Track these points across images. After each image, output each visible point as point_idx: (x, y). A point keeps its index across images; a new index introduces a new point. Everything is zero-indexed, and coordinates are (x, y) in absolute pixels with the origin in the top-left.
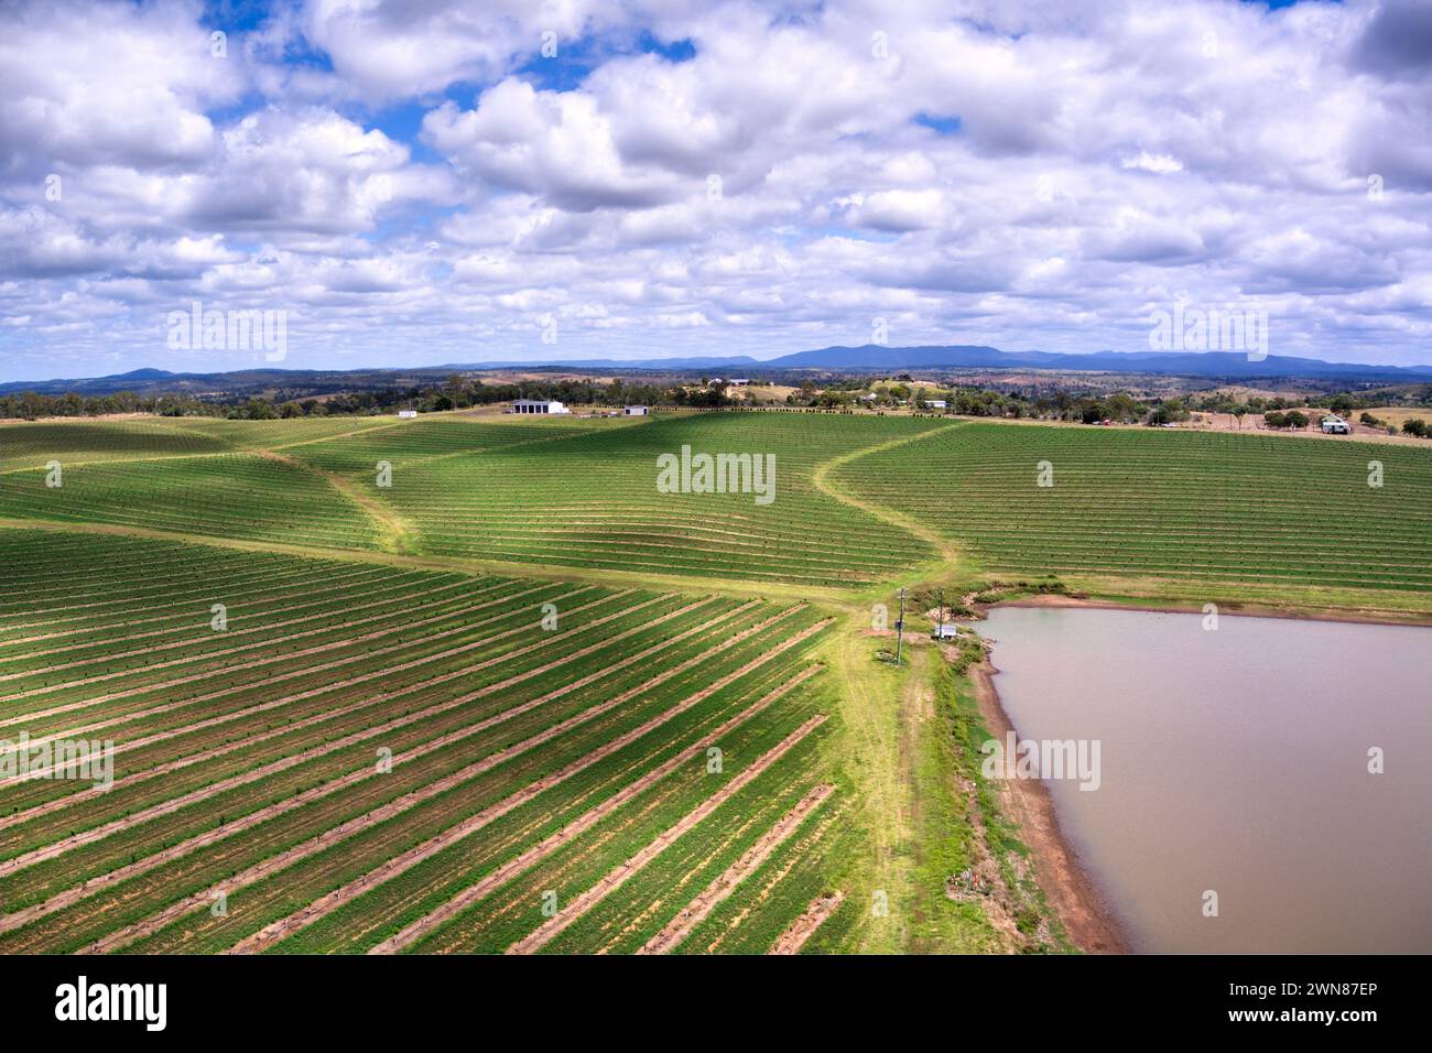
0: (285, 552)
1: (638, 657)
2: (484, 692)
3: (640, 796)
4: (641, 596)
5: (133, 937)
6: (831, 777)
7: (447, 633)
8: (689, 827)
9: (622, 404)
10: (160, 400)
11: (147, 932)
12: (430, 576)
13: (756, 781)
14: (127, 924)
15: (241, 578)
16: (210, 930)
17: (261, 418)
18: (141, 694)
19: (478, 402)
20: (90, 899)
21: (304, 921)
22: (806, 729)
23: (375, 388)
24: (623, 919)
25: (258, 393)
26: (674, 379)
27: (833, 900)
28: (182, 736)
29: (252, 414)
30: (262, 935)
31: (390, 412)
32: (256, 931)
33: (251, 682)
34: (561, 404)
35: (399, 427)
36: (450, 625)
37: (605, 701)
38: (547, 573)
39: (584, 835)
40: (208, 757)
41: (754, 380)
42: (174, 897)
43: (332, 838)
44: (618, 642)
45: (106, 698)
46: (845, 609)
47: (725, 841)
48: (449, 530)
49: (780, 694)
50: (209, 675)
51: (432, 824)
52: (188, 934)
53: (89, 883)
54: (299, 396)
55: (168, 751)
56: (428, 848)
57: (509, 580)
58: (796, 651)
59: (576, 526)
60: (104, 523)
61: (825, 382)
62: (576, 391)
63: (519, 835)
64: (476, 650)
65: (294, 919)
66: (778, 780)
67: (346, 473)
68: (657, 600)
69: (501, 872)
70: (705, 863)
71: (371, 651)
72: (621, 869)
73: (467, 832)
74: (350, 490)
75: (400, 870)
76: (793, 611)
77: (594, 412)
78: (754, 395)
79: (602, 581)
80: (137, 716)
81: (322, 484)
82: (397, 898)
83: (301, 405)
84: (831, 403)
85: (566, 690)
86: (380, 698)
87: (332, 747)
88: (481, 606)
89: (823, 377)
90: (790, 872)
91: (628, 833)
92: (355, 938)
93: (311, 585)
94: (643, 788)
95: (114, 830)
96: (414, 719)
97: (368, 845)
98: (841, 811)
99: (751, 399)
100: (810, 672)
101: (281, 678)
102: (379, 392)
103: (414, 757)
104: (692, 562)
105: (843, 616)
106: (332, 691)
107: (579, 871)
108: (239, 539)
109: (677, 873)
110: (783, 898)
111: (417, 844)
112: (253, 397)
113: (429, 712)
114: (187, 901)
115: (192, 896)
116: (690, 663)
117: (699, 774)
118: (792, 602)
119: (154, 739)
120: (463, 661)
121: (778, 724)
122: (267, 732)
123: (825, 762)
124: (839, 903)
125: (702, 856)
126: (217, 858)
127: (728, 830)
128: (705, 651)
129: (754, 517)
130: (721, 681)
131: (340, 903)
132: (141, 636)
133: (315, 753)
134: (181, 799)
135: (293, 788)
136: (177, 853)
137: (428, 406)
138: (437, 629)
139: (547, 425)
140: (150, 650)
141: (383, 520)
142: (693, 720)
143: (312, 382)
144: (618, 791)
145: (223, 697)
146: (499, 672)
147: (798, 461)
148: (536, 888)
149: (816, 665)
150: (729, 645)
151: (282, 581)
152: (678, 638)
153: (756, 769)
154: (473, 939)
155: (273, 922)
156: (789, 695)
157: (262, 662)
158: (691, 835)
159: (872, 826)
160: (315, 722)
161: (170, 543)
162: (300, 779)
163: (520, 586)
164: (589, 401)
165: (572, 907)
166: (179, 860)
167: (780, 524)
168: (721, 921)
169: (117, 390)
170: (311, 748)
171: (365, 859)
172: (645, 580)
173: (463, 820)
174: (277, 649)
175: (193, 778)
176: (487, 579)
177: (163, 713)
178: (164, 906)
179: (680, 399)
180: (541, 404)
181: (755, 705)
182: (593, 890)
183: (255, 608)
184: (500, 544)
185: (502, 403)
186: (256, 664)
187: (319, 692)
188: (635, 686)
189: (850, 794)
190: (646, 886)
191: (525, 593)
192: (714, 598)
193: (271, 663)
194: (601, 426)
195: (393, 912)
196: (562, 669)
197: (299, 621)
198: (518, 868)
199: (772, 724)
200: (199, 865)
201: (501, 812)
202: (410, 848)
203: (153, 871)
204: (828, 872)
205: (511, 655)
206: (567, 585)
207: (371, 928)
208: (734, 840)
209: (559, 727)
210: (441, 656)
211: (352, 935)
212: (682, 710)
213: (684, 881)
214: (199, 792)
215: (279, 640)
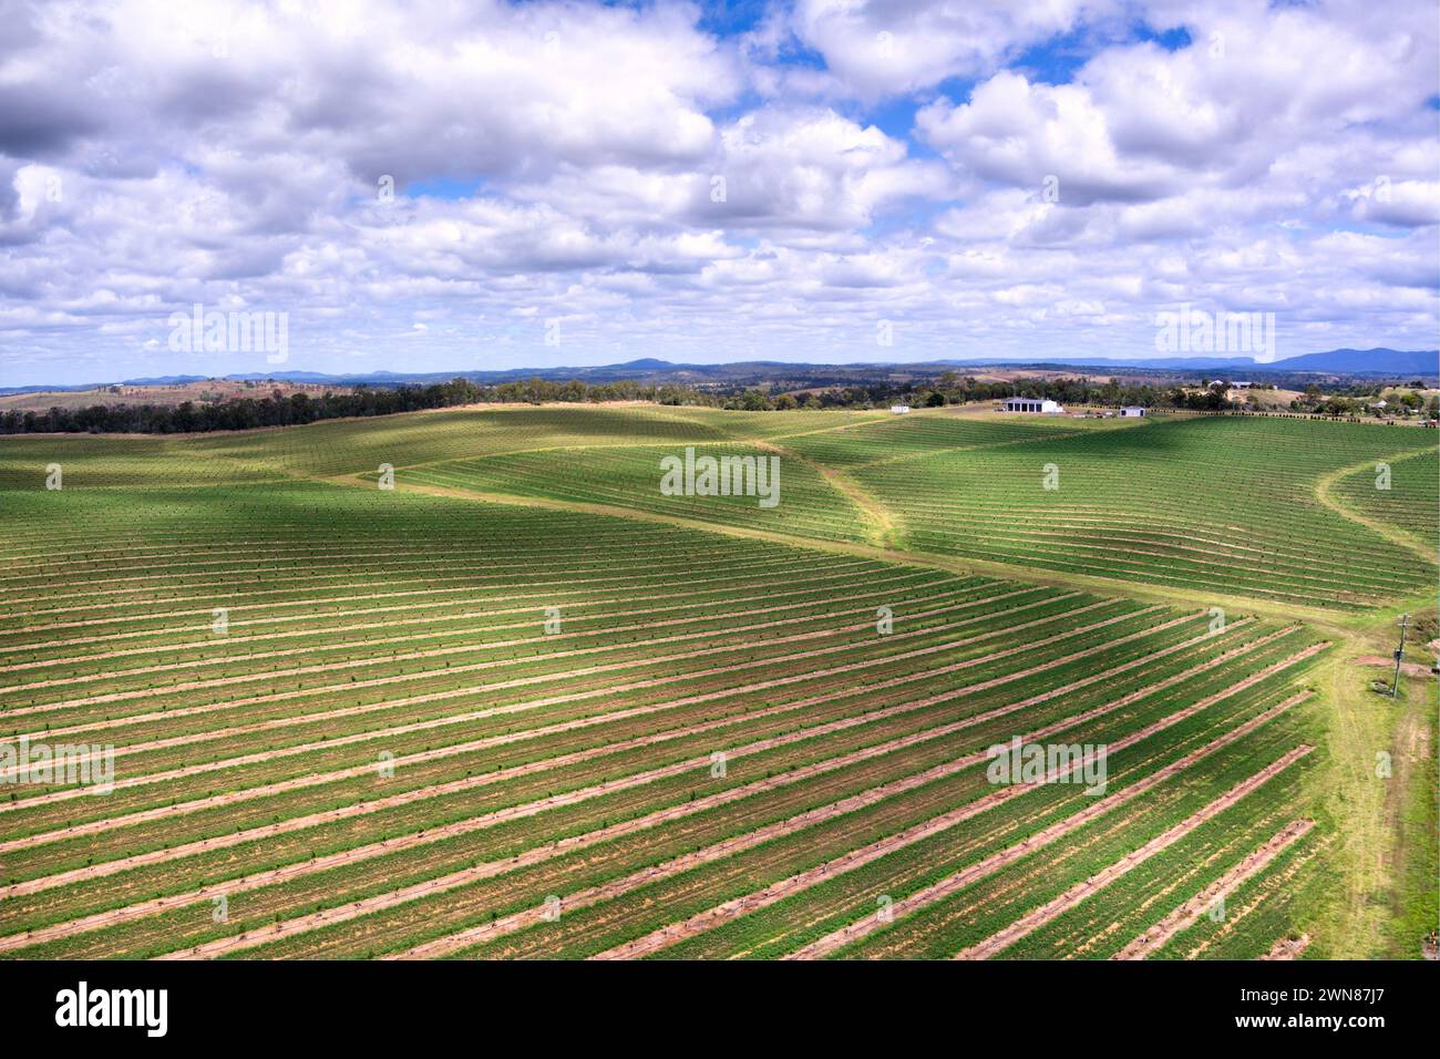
0: (775, 540)
1: (1120, 669)
2: (961, 692)
3: (1110, 813)
4: (1129, 606)
5: (596, 898)
6: (1312, 812)
7: (928, 630)
8: (1158, 850)
9: (1118, 404)
10: (659, 389)
11: (610, 895)
12: (914, 572)
13: (1231, 809)
14: (592, 886)
15: (731, 564)
16: (669, 900)
17: (757, 409)
18: (627, 668)
19: (971, 399)
20: (560, 858)
21: (761, 902)
22: (1290, 758)
23: (868, 382)
24: (1079, 936)
25: (753, 384)
26: (1173, 380)
27: (1298, 943)
28: (662, 711)
29: (747, 405)
30: (718, 911)
31: (883, 407)
32: (713, 907)
33: (733, 664)
34: (1055, 403)
35: (890, 422)
36: (932, 622)
37: (1083, 712)
38: (1034, 576)
39: (1049, 847)
40: (686, 734)
41: (1257, 383)
42: (640, 864)
43: (797, 823)
44: (1101, 653)
45: (592, 670)
46: (1342, 634)
47: (1192, 868)
48: (937, 527)
49: (1266, 719)
50: (693, 655)
51: (897, 820)
52: (648, 901)
53: (561, 843)
54: (794, 389)
55: (648, 724)
56: (891, 843)
57: (994, 581)
58: (1286, 675)
59: (1065, 530)
60: (603, 504)
61: (1332, 387)
62: (1070, 390)
63: (984, 840)
64: (956, 650)
65: (752, 899)
66: (1256, 810)
67: (838, 466)
68: (1145, 611)
69: (961, 875)
70: (1169, 889)
71: (851, 642)
72: (1083, 886)
73: (931, 831)
74: (840, 483)
75: (860, 863)
76: (1287, 632)
77: (1088, 412)
78: (1256, 399)
79: (1088, 587)
80: (622, 689)
81: (814, 474)
82: (855, 890)
83: (796, 397)
84: (1337, 410)
85: (1044, 697)
86: (857, 690)
87: (806, 734)
88: (964, 606)
89: (1330, 382)
90: (1257, 908)
91: (1094, 849)
92: (809, 925)
93: (798, 573)
94: (1115, 805)
95: (589, 796)
96: (889, 714)
97: (832, 835)
98: (1318, 849)
99: (1253, 403)
100: (1299, 699)
101: (763, 663)
102: (873, 387)
103: (886, 751)
104: (1183, 574)
105: (1339, 640)
106: (811, 679)
107: (1040, 883)
108: (730, 525)
109: (1139, 896)
110: (1246, 934)
111: (880, 839)
112: (748, 389)
113: (904, 708)
114: (651, 870)
115: (656, 866)
116: (1175, 680)
117: (1173, 796)
118: (1286, 622)
119: (636, 712)
120: (943, 660)
121: (1260, 751)
122: (745, 714)
123: (1305, 797)
124: (1305, 948)
125: (1167, 881)
126: (684, 831)
127: (1196, 857)
128: (1191, 668)
129: (1252, 529)
130: (1205, 701)
131: (798, 888)
132: (631, 613)
133: (789, 739)
134: (656, 772)
135: (764, 770)
136: (646, 823)
137: (921, 402)
138: (919, 625)
139: (1040, 424)
140: (639, 627)
141: (871, 514)
142: (1173, 740)
143: (808, 376)
144: (1088, 806)
145: (704, 677)
146: (977, 673)
147: (1301, 471)
148: (994, 896)
149: (1306, 691)
150: (1217, 664)
151: (769, 568)
152: (1163, 653)
153: (1233, 796)
154: (925, 939)
155: (731, 900)
156: (1275, 721)
157: (745, 646)
158: (1157, 859)
159: (1348, 869)
160: (792, 708)
161: (666, 526)
162: (772, 763)
163: (1004, 588)
164: (1084, 401)
165: (1028, 919)
166: (648, 830)
167: (1278, 537)
168: (1178, 951)
169: (620, 378)
170: (785, 733)
171: (828, 848)
172: (1133, 589)
173: (929, 819)
174: (760, 634)
175: (669, 753)
176: (971, 579)
177: (646, 688)
178: (629, 873)
179: (1179, 401)
180: (1035, 402)
181: (1239, 729)
182: (1051, 904)
183: (740, 594)
184: (986, 544)
185: (995, 401)
186: (740, 647)
187: (798, 679)
188: (1115, 699)
189: (1329, 833)
190: (1106, 906)
191: (1010, 594)
192: (1204, 612)
193: (754, 648)
194: (1096, 427)
195: (849, 903)
196: (1042, 675)
197: (783, 608)
198: (979, 873)
199: (1254, 750)
200: (667, 836)
201: (968, 815)
202: (874, 842)
203: (621, 838)
204: (1296, 913)
205: (991, 657)
206: (1051, 590)
207: (825, 917)
208: (1202, 868)
209: (1034, 734)
210: (920, 652)
211: (806, 922)
212: (1162, 728)
213: (1145, 905)
214: (674, 767)
215: (764, 626)
